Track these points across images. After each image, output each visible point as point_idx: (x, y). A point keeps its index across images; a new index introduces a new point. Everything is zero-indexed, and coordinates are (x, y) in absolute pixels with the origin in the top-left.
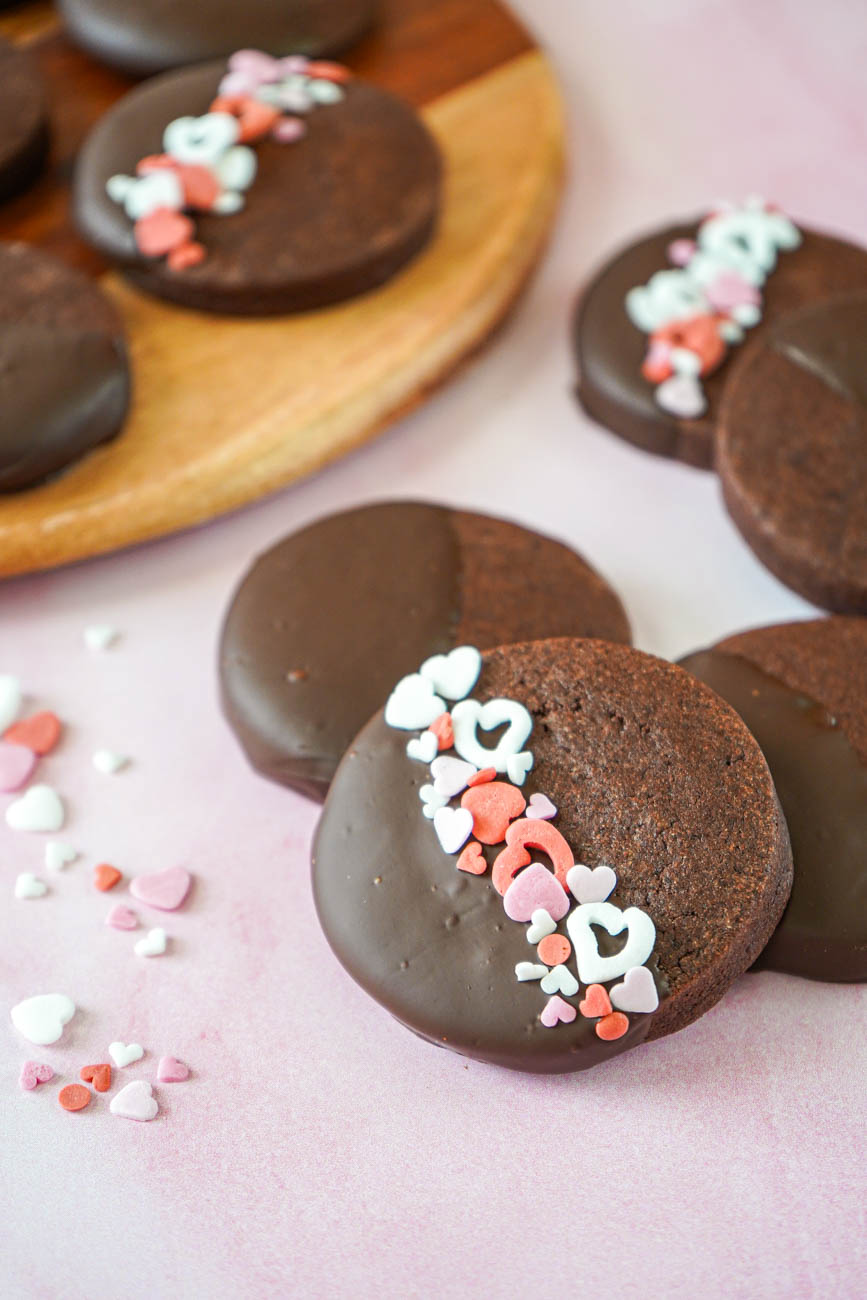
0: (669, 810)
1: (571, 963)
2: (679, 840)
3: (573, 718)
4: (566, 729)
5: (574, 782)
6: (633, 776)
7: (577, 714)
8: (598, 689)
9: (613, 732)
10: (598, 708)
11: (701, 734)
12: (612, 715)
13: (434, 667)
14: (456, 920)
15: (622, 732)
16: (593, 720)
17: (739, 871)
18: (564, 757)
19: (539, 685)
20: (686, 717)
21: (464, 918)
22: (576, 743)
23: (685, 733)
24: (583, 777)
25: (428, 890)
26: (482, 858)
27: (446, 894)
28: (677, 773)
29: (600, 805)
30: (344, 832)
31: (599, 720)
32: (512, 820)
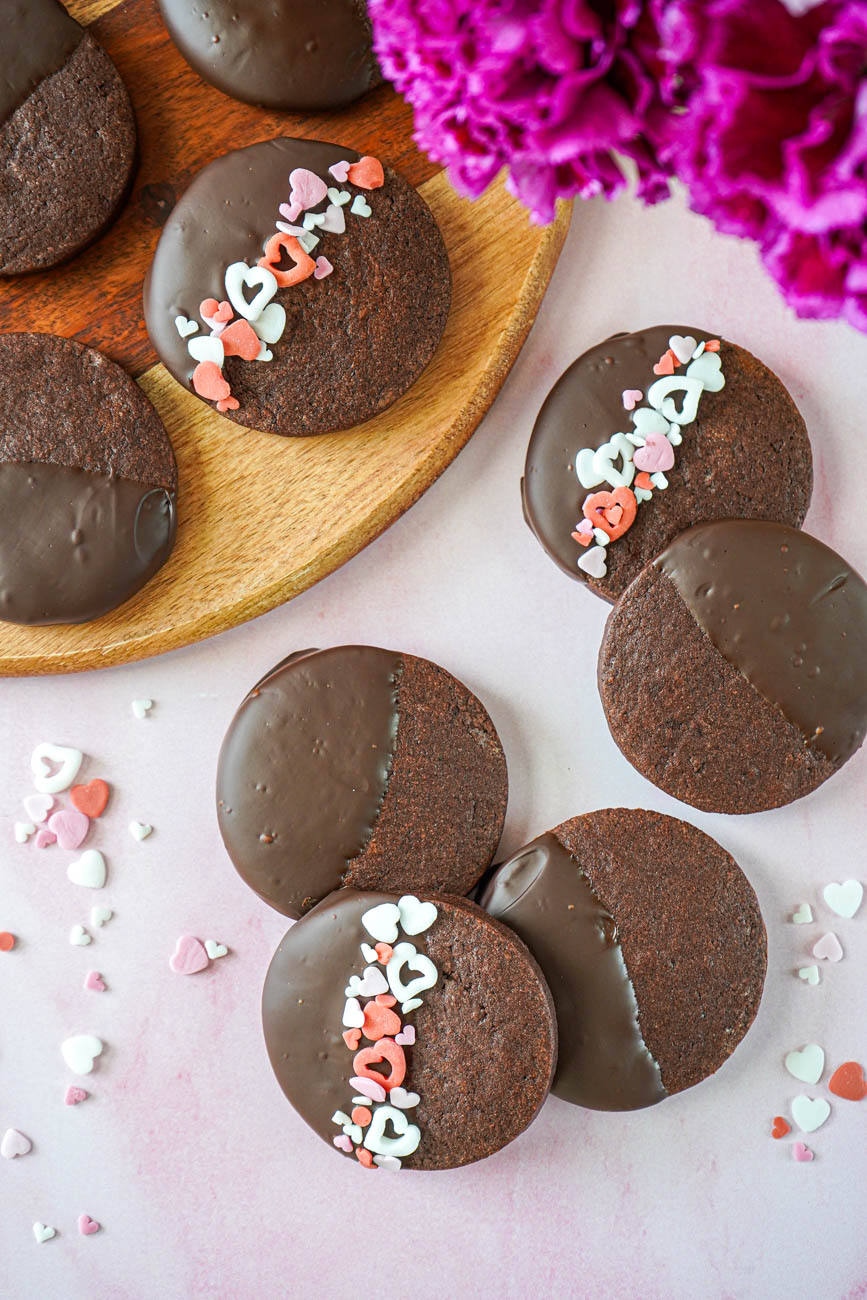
0: (473, 1085)
1: (365, 1130)
2: (466, 1104)
3: (461, 993)
4: (453, 997)
5: (436, 1029)
6: (468, 1052)
7: (465, 993)
8: (486, 985)
9: (476, 1019)
10: (479, 998)
11: (522, 1052)
12: (483, 1008)
13: (409, 902)
14: (326, 1057)
15: (481, 1023)
16: (471, 1003)
17: (486, 1140)
18: (441, 1012)
19: (458, 957)
20: (522, 1036)
21: (330, 1059)
22: (453, 1009)
23: (513, 1045)
24: (443, 1030)
25: (322, 1030)
26: (357, 1043)
27: (329, 1039)
28: (492, 1069)
29: (440, 1054)
30: (302, 957)
31: (474, 1005)
32: (385, 1036)
